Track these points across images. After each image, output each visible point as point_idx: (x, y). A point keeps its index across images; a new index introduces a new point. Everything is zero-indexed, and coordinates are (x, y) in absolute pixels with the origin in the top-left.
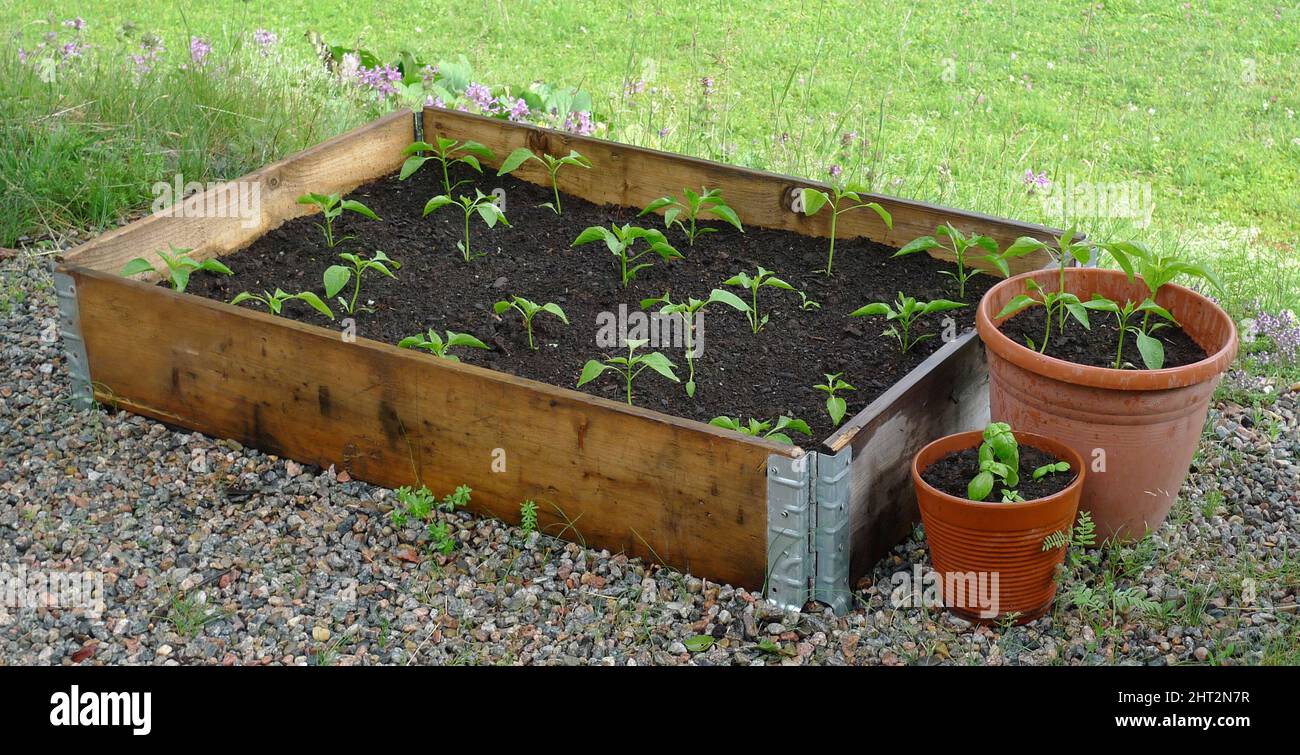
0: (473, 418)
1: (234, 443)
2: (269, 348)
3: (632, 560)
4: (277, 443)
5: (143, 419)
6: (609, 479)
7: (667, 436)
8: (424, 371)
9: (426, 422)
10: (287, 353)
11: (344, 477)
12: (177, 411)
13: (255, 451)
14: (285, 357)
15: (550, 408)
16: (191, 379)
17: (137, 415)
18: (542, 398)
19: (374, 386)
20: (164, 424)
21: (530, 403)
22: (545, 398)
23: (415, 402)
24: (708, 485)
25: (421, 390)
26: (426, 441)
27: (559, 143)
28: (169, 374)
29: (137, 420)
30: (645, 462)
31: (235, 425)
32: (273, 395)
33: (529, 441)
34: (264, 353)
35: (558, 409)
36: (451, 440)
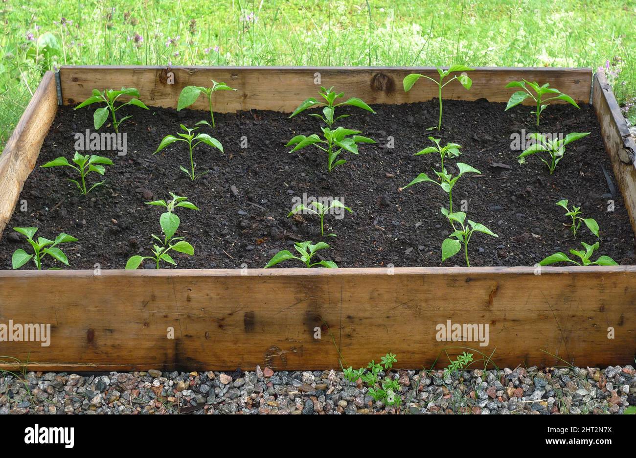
0: (394, 305)
1: (156, 372)
2: (193, 295)
3: (529, 370)
4: (198, 362)
5: (54, 374)
6: (513, 320)
7: (567, 281)
8: (349, 282)
9: (349, 317)
10: (213, 295)
11: (269, 372)
12: (91, 361)
13: (176, 373)
14: (211, 298)
15: (466, 284)
16: (108, 334)
17: (47, 372)
18: (458, 279)
19: (299, 301)
20: (78, 373)
21: (447, 284)
22: (462, 278)
23: (339, 305)
24: (596, 306)
25: (347, 295)
26: (348, 330)
27: (185, 75)
28: (84, 334)
29: (50, 376)
30: (546, 303)
31: (154, 358)
32: (195, 329)
33: (444, 310)
34: (189, 300)
35: (472, 283)
36: (371, 325)
